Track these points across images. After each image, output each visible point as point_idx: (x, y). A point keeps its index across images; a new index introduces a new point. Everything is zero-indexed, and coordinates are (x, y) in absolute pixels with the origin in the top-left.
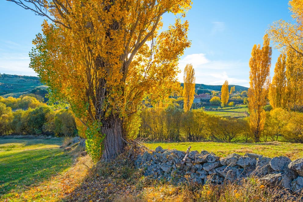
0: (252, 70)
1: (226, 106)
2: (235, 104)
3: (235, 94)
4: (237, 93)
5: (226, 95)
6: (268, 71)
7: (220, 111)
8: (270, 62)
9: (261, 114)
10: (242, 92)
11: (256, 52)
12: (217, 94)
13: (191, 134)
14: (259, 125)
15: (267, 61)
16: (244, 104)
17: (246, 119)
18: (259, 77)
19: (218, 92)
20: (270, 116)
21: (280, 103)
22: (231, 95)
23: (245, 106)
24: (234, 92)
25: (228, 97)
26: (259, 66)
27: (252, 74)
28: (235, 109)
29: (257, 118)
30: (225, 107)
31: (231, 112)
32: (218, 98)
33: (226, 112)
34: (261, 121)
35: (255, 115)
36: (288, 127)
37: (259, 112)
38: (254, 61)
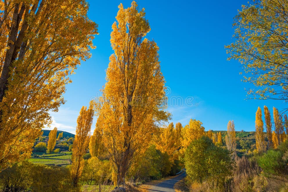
0: (78, 126)
1: (51, 152)
2: (61, 151)
3: (62, 141)
4: (64, 139)
5: (54, 141)
6: (90, 128)
7: (44, 158)
8: (92, 121)
9: (81, 162)
10: (68, 139)
11: (83, 112)
12: (44, 139)
13: (10, 185)
14: (78, 172)
15: (90, 120)
16: (69, 151)
17: (68, 166)
18: (83, 132)
19: (45, 137)
20: (87, 163)
21: (97, 152)
22: (58, 142)
23: (70, 153)
24: (61, 138)
25: (55, 143)
26: (84, 123)
27: (78, 129)
28: (60, 156)
29: (78, 166)
30: (50, 154)
31: (56, 159)
32: (44, 144)
33: (51, 159)
34: (80, 169)
35: (76, 164)
36: (98, 172)
37: (79, 161)
38: (80, 119)
